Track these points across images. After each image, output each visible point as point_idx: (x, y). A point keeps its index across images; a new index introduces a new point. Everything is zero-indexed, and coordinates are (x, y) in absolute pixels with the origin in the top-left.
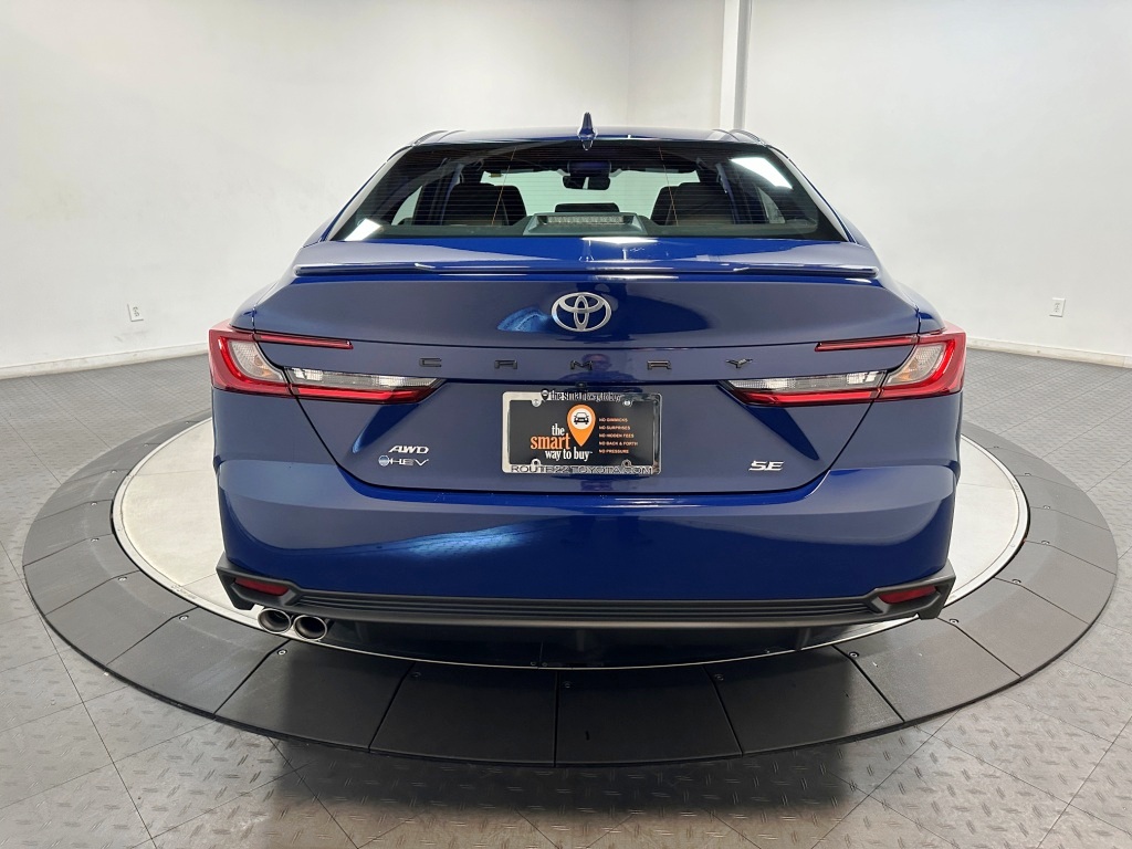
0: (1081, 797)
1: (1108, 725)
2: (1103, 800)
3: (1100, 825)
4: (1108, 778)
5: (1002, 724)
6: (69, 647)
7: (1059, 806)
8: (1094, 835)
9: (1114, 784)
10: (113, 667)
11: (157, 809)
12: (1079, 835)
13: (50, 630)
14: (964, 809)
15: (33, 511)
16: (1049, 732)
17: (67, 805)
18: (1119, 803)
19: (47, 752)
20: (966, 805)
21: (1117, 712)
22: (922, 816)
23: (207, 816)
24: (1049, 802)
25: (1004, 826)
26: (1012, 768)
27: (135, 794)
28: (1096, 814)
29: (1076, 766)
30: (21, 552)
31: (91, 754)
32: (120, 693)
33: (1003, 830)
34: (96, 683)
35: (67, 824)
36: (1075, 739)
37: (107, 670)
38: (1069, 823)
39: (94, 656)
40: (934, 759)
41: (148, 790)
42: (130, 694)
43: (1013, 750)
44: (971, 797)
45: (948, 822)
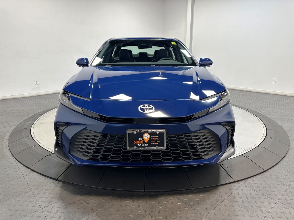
0: (281, 199)
1: (288, 182)
2: (286, 200)
3: (285, 206)
5: (260, 182)
6: (20, 163)
7: (275, 202)
8: (284, 208)
9: (289, 196)
10: (31, 168)
11: (42, 202)
12: (280, 209)
13: (15, 159)
14: (250, 202)
15: (10, 131)
16: (272, 184)
17: (20, 201)
18: (290, 201)
19: (15, 188)
20: (251, 201)
21: (290, 179)
22: (239, 204)
23: (55, 204)
24: (272, 201)
25: (260, 206)
26: (263, 192)
27: (37, 198)
28: (284, 204)
29: (279, 192)
30: (8, 141)
31: (26, 189)
32: (33, 174)
33: (260, 207)
34: (27, 172)
35: (20, 205)
36: (279, 185)
37: (30, 169)
38: (277, 206)
39: (26, 165)
40: (242, 190)
41: (40, 197)
42: (36, 174)
43: (263, 188)
44: (252, 199)
45: (246, 205)
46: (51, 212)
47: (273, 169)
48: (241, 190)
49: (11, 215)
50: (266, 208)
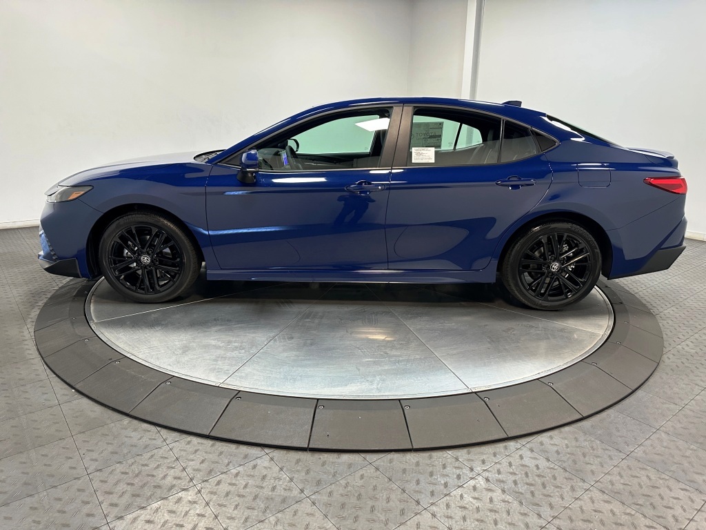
0: (600, 482)
1: (628, 446)
2: (613, 485)
3: (606, 497)
4: (619, 474)
5: (566, 442)
6: (55, 376)
7: (586, 486)
8: (602, 502)
9: (621, 477)
10: (77, 387)
11: (92, 460)
12: (593, 502)
13: (45, 366)
14: (531, 485)
15: (42, 302)
16: (592, 447)
17: (46, 456)
18: (622, 487)
19: (38, 429)
20: (533, 482)
21: (635, 439)
22: (506, 487)
23: (118, 465)
24: (581, 484)
25: (552, 495)
26: (565, 465)
27: (82, 452)
28: (606, 492)
29: (602, 466)
30: (34, 324)
31: (60, 431)
32: (79, 400)
33: (550, 496)
34: (67, 395)
35: (45, 465)
36: (606, 452)
37: (74, 388)
38: (589, 496)
39: (68, 381)
40: (521, 457)
41: (88, 450)
42: (85, 401)
43: (568, 456)
44: (537, 478)
45: (520, 491)
46: (106, 482)
47: (604, 414)
48: (517, 456)
49: (25, 484)
50: (563, 499)
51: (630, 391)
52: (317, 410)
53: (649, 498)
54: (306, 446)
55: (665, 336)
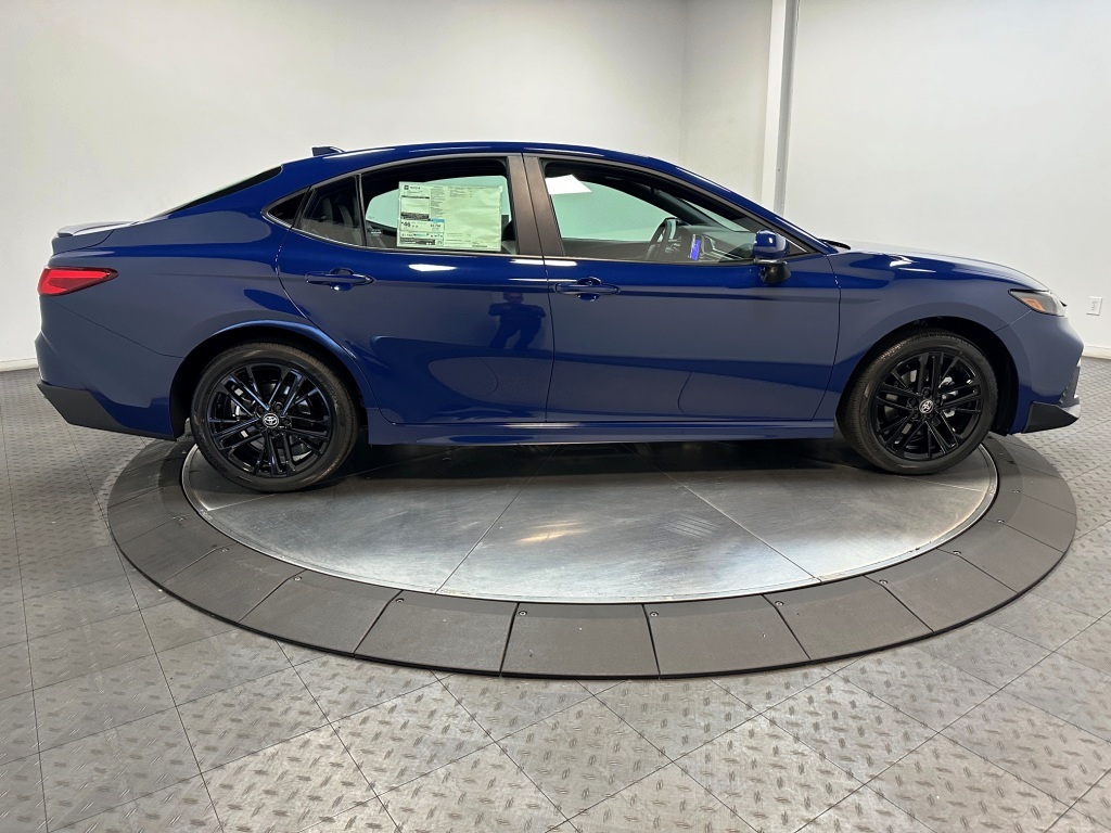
0: (952, 728)
1: (1002, 675)
2: (972, 732)
3: (959, 750)
4: (984, 716)
5: (903, 668)
6: (134, 569)
7: (928, 733)
8: (952, 757)
9: (987, 720)
10: (166, 585)
11: (182, 686)
12: (937, 757)
13: (122, 557)
14: (842, 730)
16: (944, 677)
17: (117, 680)
18: (986, 735)
19: (107, 643)
20: (844, 727)
21: (1015, 666)
22: (801, 733)
23: (220, 694)
24: (920, 730)
25: (872, 745)
26: (896, 702)
27: (169, 675)
28: (960, 742)
29: (957, 705)
30: (108, 497)
31: (139, 646)
32: (169, 604)
33: (870, 747)
34: (151, 597)
35: (116, 693)
36: (966, 684)
37: (161, 587)
38: (932, 748)
39: (152, 577)
40: (829, 690)
41: (177, 673)
42: (177, 604)
43: (904, 688)
44: (850, 721)
45: (824, 738)
46: (201, 717)
48: (823, 689)
49: (87, 718)
50: (889, 751)
51: (1013, 594)
52: (517, 618)
53: (1029, 753)
54: (498, 670)
55: (1079, 512)
